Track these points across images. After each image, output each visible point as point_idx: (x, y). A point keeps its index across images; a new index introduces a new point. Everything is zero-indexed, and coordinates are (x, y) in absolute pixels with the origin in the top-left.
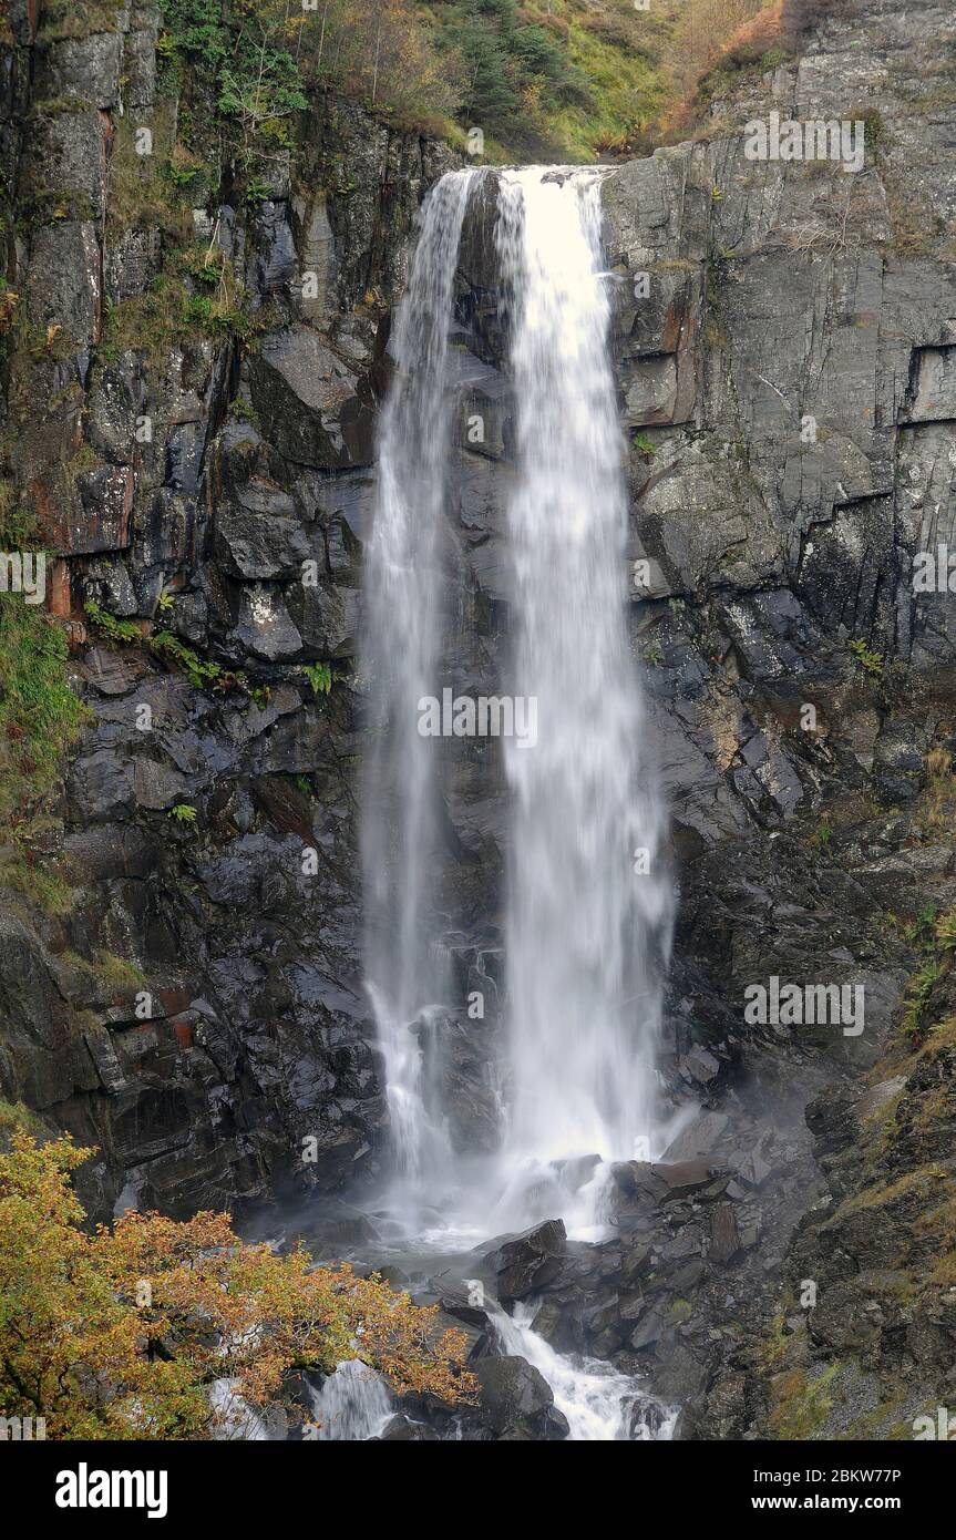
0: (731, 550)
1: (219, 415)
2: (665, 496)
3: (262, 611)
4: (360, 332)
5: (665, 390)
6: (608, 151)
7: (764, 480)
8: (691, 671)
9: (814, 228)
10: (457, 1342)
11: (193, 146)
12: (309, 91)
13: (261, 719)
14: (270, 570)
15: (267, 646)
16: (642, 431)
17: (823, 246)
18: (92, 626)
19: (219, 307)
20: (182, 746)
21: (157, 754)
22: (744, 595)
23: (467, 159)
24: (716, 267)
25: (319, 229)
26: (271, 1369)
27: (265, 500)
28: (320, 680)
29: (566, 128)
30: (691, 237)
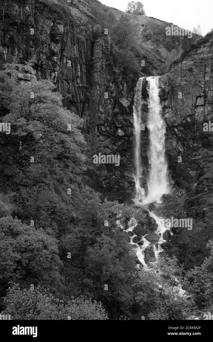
0: (175, 122)
1: (114, 108)
2: (167, 115)
3: (120, 131)
4: (130, 97)
5: (167, 103)
6: (159, 74)
7: (179, 113)
8: (170, 136)
9: (184, 83)
10: (145, 215)
11: (110, 76)
12: (123, 69)
13: (120, 143)
14: (121, 126)
15: (120, 135)
16: (164, 108)
17: (185, 85)
18: (100, 133)
19: (114, 95)
20: (110, 146)
21: (108, 148)
22: (176, 127)
23: (143, 76)
24: (172, 88)
25: (125, 85)
26: (123, 219)
27: (120, 117)
28: (127, 139)
29: (154, 72)
30: (169, 84)
